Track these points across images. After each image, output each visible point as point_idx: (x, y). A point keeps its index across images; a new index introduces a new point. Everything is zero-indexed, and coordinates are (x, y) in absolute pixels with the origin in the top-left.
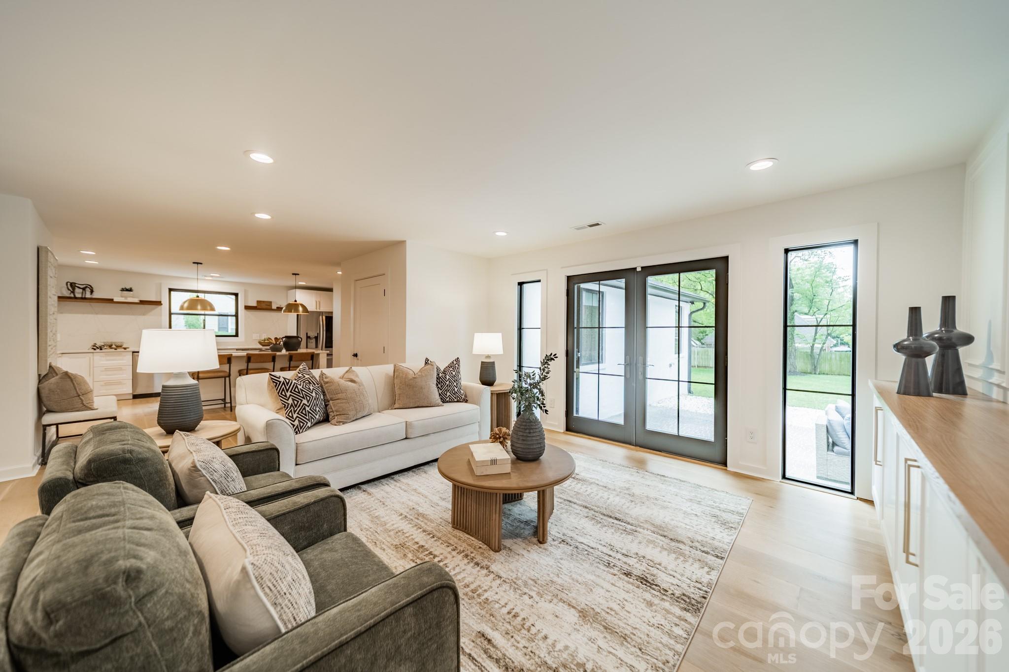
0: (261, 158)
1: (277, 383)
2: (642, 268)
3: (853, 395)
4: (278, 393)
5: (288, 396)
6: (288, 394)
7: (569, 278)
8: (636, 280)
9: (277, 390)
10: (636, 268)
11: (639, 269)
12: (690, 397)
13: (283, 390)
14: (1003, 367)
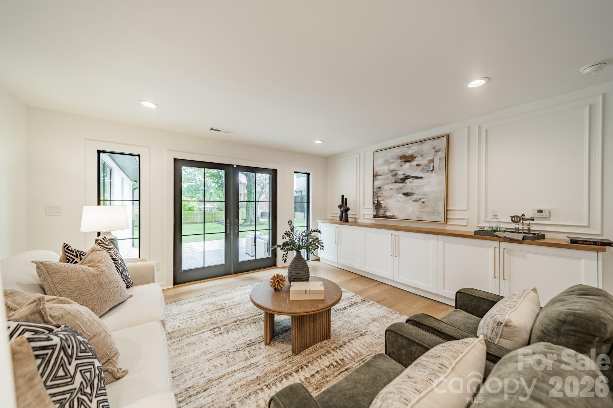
3: (308, 226)
7: (177, 161)
8: (232, 173)
14: (356, 213)
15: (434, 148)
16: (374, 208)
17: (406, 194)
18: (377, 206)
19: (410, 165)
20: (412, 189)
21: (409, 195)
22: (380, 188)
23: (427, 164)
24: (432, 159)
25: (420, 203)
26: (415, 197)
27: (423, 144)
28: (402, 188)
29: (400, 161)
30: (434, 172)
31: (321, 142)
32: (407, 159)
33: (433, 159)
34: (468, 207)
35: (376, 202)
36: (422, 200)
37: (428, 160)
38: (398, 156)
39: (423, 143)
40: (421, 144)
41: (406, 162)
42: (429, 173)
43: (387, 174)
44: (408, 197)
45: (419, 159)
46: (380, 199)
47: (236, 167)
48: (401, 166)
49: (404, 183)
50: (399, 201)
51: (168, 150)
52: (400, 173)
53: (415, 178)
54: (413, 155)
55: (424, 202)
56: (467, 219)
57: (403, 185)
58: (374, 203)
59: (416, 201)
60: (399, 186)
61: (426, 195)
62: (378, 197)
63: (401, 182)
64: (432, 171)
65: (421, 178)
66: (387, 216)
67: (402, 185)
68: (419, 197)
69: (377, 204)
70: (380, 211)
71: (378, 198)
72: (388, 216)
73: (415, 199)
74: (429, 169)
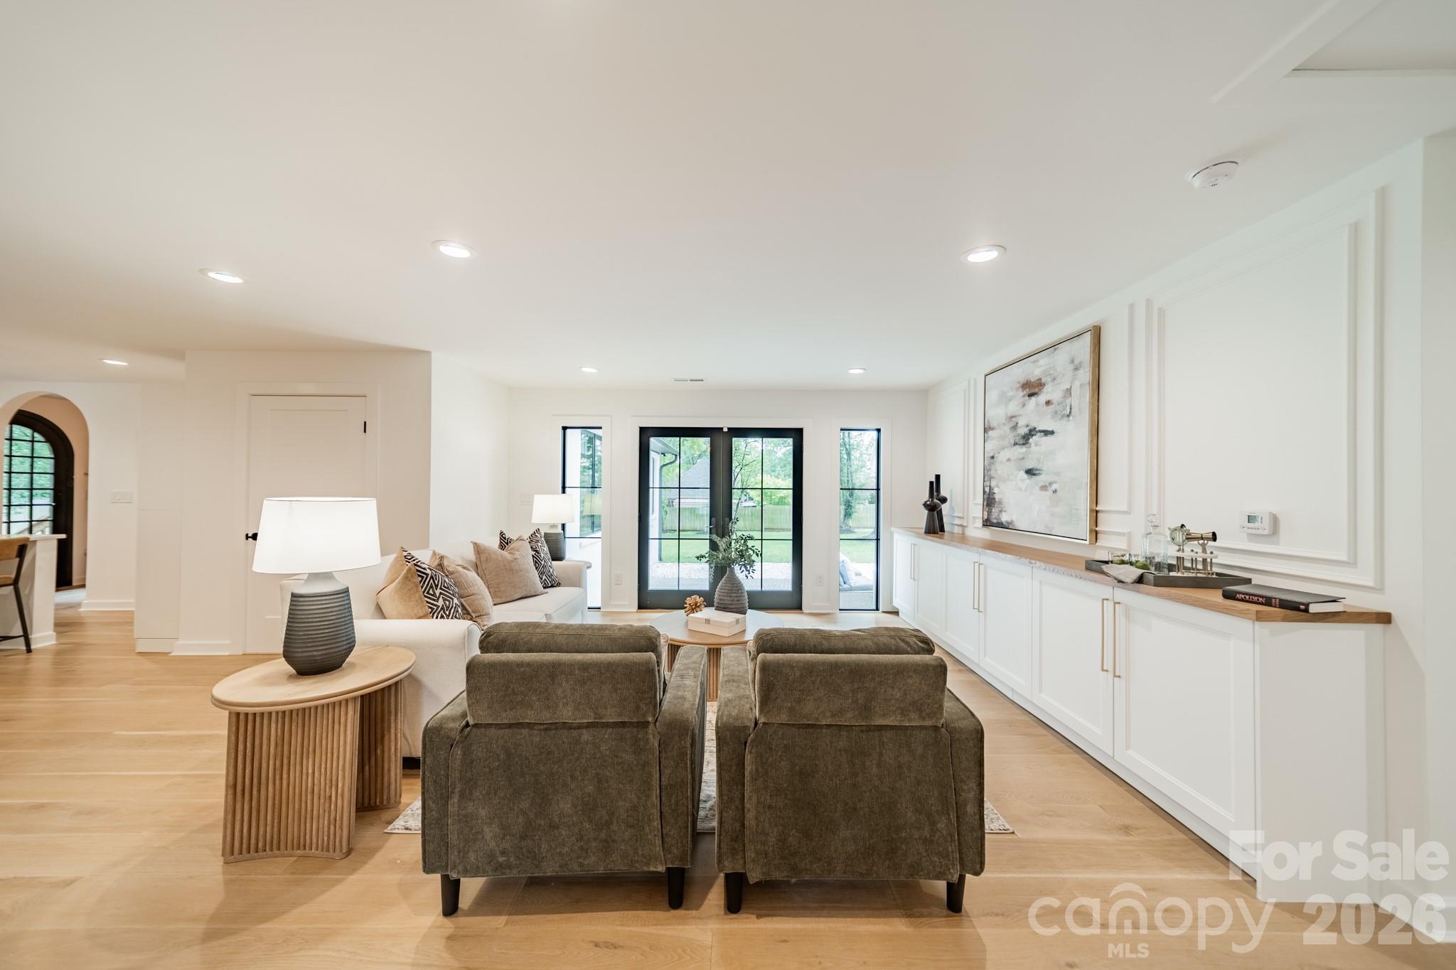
0: (455, 251)
1: (422, 577)
2: (729, 429)
3: (878, 540)
4: (424, 592)
5: (438, 595)
6: (438, 592)
7: (642, 430)
8: (721, 441)
9: (422, 587)
10: (722, 428)
11: (725, 430)
12: (660, 564)
13: (431, 587)
14: (963, 514)
15: (1072, 362)
16: (985, 504)
17: (1030, 472)
18: (990, 501)
19: (1037, 402)
20: (1039, 460)
21: (1034, 475)
22: (993, 457)
23: (1060, 400)
24: (1069, 387)
25: (1050, 492)
26: (1042, 479)
27: (1057, 351)
28: (1023, 458)
29: (1021, 394)
30: (1071, 418)
31: (861, 371)
32: (1032, 389)
33: (1071, 387)
34: (1130, 504)
35: (987, 489)
36: (1054, 487)
37: (1063, 391)
38: (1019, 383)
39: (1055, 349)
40: (1053, 352)
41: (1031, 395)
42: (1065, 420)
43: (1004, 424)
44: (1033, 479)
45: (1050, 389)
46: (993, 484)
47: (727, 430)
48: (1024, 405)
49: (1027, 446)
50: (1020, 489)
51: (632, 416)
52: (1022, 422)
53: (1043, 434)
54: (1040, 379)
55: (1055, 492)
56: (1129, 534)
57: (1026, 451)
58: (984, 492)
59: (1044, 488)
60: (1020, 454)
61: (1058, 474)
62: (991, 478)
63: (1023, 444)
64: (1068, 416)
65: (1052, 433)
66: (1002, 524)
67: (1024, 449)
68: (1050, 478)
69: (989, 494)
70: (993, 510)
71: (990, 481)
72: (1004, 523)
73: (1042, 484)
74: (1064, 413)
